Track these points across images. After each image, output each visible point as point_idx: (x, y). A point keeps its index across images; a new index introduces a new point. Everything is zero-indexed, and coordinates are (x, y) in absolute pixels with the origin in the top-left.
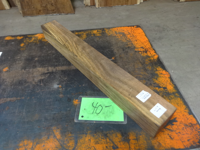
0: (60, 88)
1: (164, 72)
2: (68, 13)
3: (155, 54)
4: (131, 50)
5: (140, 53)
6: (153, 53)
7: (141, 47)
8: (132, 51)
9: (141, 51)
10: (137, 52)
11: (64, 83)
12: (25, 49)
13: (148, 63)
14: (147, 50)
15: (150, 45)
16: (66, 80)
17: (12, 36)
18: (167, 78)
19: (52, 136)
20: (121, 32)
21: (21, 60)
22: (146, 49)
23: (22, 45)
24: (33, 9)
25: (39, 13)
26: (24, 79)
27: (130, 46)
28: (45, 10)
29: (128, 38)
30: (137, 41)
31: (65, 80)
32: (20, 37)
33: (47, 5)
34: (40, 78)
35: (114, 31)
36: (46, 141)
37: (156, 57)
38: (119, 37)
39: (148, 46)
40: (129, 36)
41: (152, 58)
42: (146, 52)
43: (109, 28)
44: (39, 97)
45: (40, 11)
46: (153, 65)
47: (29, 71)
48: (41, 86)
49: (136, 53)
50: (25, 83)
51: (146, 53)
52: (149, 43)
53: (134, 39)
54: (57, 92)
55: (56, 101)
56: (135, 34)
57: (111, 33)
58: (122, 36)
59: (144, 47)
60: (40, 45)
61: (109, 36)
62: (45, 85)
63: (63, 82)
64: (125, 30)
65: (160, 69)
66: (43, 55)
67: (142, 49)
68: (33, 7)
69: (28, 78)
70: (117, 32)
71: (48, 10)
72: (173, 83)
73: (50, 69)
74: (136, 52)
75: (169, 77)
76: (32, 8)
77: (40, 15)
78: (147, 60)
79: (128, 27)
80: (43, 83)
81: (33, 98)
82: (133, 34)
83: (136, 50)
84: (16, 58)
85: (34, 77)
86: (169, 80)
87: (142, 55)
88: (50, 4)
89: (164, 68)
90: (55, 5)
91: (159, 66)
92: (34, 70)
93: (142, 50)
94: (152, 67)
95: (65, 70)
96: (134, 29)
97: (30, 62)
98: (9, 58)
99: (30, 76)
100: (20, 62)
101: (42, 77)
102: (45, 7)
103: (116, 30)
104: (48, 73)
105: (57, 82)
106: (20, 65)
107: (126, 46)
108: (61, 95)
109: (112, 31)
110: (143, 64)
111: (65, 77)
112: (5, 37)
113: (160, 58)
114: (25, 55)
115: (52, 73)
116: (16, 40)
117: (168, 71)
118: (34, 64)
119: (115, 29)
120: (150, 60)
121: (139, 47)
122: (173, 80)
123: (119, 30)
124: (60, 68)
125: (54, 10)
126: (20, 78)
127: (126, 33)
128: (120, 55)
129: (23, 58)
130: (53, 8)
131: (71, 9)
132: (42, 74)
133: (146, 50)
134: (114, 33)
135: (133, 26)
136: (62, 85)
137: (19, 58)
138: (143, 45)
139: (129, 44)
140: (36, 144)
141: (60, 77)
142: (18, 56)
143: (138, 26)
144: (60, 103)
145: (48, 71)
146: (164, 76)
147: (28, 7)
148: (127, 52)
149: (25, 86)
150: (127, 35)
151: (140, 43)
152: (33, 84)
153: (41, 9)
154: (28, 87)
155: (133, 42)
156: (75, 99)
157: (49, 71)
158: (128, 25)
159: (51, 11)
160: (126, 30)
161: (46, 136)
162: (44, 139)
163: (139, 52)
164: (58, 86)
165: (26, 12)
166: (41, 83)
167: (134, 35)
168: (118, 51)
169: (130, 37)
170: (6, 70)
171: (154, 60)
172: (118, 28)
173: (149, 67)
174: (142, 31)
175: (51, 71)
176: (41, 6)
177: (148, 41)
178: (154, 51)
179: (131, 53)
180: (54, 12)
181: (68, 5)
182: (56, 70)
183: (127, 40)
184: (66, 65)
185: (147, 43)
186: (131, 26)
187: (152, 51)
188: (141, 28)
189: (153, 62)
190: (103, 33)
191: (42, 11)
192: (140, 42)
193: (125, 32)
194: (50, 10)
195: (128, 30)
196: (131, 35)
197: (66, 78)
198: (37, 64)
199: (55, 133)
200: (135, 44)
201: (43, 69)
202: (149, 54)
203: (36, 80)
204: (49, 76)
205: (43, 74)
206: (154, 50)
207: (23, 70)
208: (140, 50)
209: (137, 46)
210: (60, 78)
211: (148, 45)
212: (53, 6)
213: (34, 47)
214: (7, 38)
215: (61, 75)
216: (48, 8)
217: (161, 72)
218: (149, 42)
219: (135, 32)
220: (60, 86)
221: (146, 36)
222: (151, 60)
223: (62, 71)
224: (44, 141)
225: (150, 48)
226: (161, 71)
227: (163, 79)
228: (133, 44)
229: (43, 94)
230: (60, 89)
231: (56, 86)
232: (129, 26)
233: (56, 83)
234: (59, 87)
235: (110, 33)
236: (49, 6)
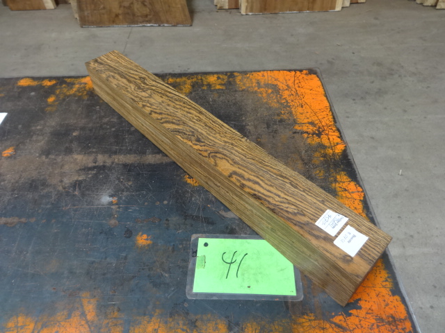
0: (113, 205)
1: (352, 186)
2: (178, 24)
3: (339, 140)
4: (285, 128)
5: (306, 135)
6: (334, 137)
7: (310, 121)
8: (287, 130)
9: (307, 132)
10: (298, 133)
11: (125, 193)
12: (54, 109)
13: (317, 162)
14: (323, 131)
15: (332, 120)
16: (131, 186)
17: (34, 78)
18: (357, 202)
19: (78, 313)
20: (270, 82)
21: (43, 135)
22: (319, 128)
23: (51, 99)
24: (103, 11)
25: (114, 20)
26: (42, 177)
27: (285, 117)
28: (128, 13)
29: (285, 99)
30: (302, 107)
31: (126, 188)
32: (50, 81)
33: (132, 3)
34: (75, 179)
35: (254, 81)
36: (63, 323)
37: (339, 149)
38: (264, 93)
39: (327, 120)
40: (286, 94)
41: (331, 151)
42: (319, 135)
43: (245, 73)
44: (65, 221)
45: (117, 16)
46: (329, 166)
47: (55, 159)
48: (74, 195)
49: (296, 135)
50: (42, 185)
51: (319, 137)
52: (331, 113)
53: (297, 103)
54: (107, 212)
55: (101, 233)
56: (302, 90)
57: (248, 85)
58: (272, 92)
59: (316, 122)
60: (89, 102)
61: (243, 90)
62: (83, 195)
63: (123, 191)
64: (281, 79)
65: (345, 177)
66: (90, 125)
67: (311, 127)
68: (102, 6)
69: (50, 176)
70: (262, 84)
71: (134, 15)
72: (367, 215)
73: (101, 159)
74: (295, 133)
75: (362, 199)
76: (102, 9)
77: (116, 24)
78: (317, 154)
79: (288, 73)
80: (80, 189)
81: (53, 221)
82: (297, 89)
83: (297, 128)
84: (33, 128)
85: (63, 175)
86: (360, 207)
87: (309, 141)
88: (140, 3)
89: (353, 176)
90: (150, 4)
91: (343, 170)
92: (67, 158)
93: (311, 129)
94: (326, 172)
95: (132, 165)
96: (300, 78)
97: (61, 140)
98: (20, 126)
99: (56, 172)
100: (40, 138)
101: (79, 175)
102: (129, 7)
103: (259, 78)
104: (94, 168)
105: (110, 190)
106: (39, 144)
107: (276, 117)
108: (113, 222)
109: (251, 80)
110: (306, 164)
111: (129, 180)
112: (18, 79)
113: (348, 151)
114: (53, 123)
115: (102, 168)
116: (41, 87)
117: (361, 183)
118: (67, 145)
119: (259, 76)
120: (325, 156)
121: (306, 121)
122: (370, 208)
123: (266, 77)
124: (121, 159)
125: (146, 16)
126: (34, 174)
127: (281, 86)
128: (259, 138)
129: (48, 130)
130: (146, 11)
131: (185, 15)
132: (80, 170)
133: (319, 131)
134: (254, 85)
135: (301, 71)
136: (120, 198)
137: (41, 130)
138: (314, 119)
139: (283, 112)
140: (42, 328)
141: (119, 179)
142: (38, 125)
143: (311, 72)
144: (108, 238)
145: (95, 163)
146: (350, 196)
147: (93, 7)
148: (276, 132)
149: (42, 193)
150: (284, 90)
151: (309, 113)
152: (59, 191)
153: (120, 12)
154: (48, 196)
155: (293, 109)
156: (140, 233)
157: (97, 164)
158: (288, 68)
159: (142, 16)
160: (283, 79)
161: (65, 312)
162: (59, 318)
163: (302, 133)
164: (111, 199)
165: (88, 17)
166: (75, 190)
167: (300, 91)
168: (256, 127)
169: (290, 96)
170: (9, 155)
171: (333, 154)
172: (265, 73)
173: (320, 171)
174: (319, 83)
175: (101, 164)
176: (120, 6)
177: (329, 109)
178: (337, 134)
179: (285, 134)
180: (147, 19)
181: (179, 6)
182: (113, 163)
183: (282, 104)
184: (135, 153)
185: (325, 113)
186: (295, 71)
187: (333, 134)
188: (318, 76)
189: (331, 159)
190: (230, 83)
191: (121, 17)
192: (310, 111)
193: (279, 83)
194: (139, 14)
195: (287, 78)
196: (292, 92)
197: (130, 184)
198: (74, 145)
199: (85, 307)
200: (298, 113)
201: (85, 158)
202: (324, 140)
203: (67, 181)
204: (96, 174)
205: (84, 169)
206: (338, 130)
207: (44, 157)
208: (305, 129)
209: (302, 119)
210: (117, 182)
211: (326, 118)
212: (145, 5)
213: (74, 107)
214: (23, 83)
215: (122, 174)
216: (136, 10)
217: (344, 185)
218: (331, 110)
219: (303, 84)
220: (114, 200)
221: (326, 96)
222: (326, 154)
223: (125, 165)
224: (59, 322)
225: (330, 126)
226: (346, 184)
227: (347, 202)
228: (294, 113)
229: (75, 214)
230: (113, 207)
231: (106, 199)
232: (290, 71)
233: (108, 191)
234: (112, 202)
235: (244, 85)
236: (137, 7)
